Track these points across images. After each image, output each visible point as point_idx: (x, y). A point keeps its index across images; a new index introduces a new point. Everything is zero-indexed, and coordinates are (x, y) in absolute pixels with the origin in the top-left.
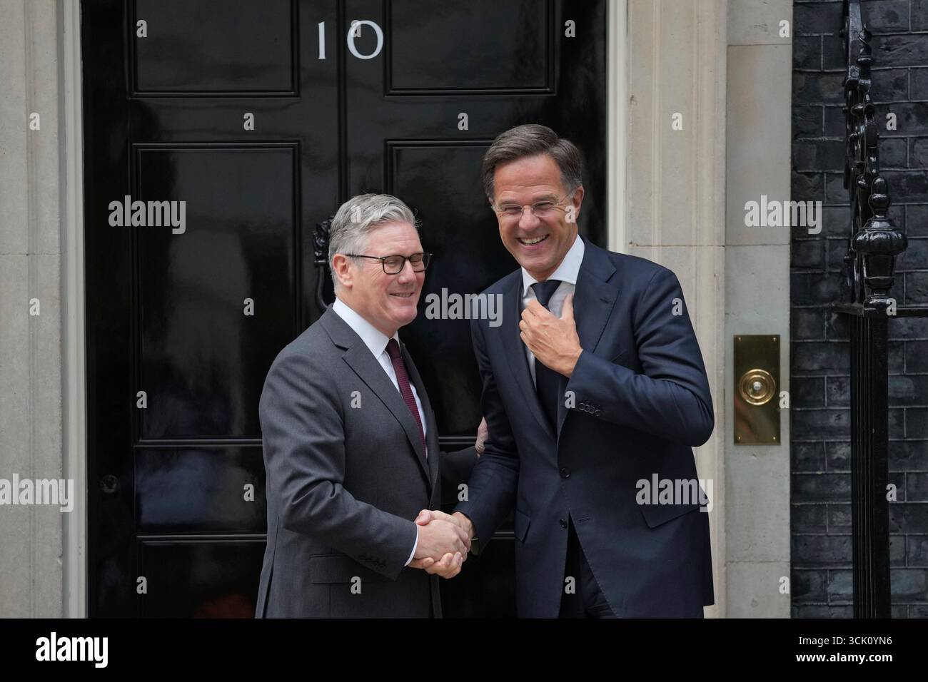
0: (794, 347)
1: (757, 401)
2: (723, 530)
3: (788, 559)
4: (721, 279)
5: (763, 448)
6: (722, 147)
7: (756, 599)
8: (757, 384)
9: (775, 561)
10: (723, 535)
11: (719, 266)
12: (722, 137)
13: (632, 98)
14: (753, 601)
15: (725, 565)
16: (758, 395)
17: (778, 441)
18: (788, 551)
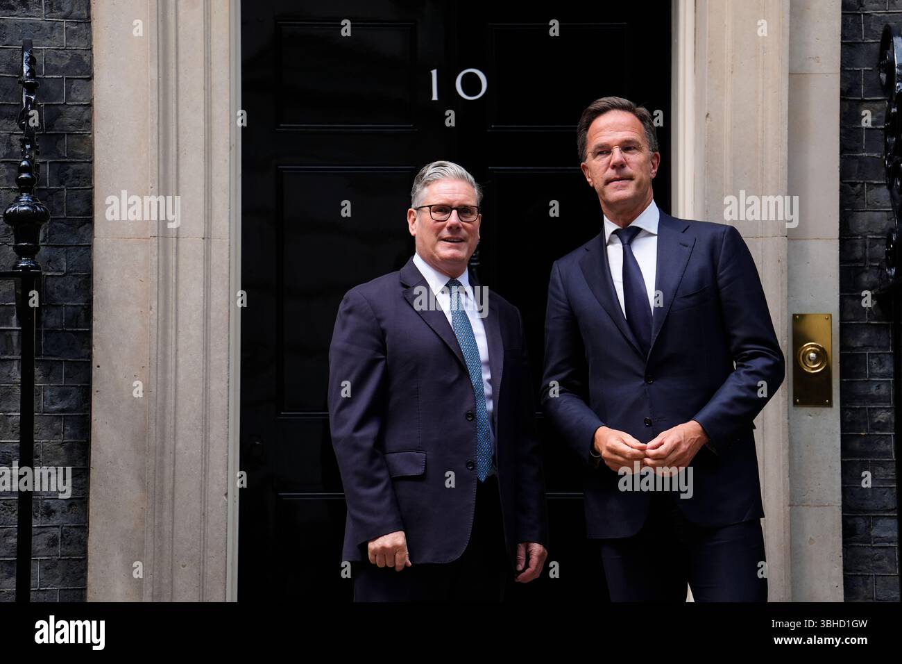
0: (843, 327)
1: (813, 369)
2: (787, 476)
3: (840, 504)
4: (784, 263)
5: (818, 409)
6: (785, 154)
7: (813, 538)
8: (812, 355)
9: (828, 506)
10: (788, 479)
11: (783, 253)
12: (785, 146)
13: (707, 115)
14: (811, 539)
15: (790, 505)
16: (814, 364)
17: (830, 405)
18: (840, 497)
